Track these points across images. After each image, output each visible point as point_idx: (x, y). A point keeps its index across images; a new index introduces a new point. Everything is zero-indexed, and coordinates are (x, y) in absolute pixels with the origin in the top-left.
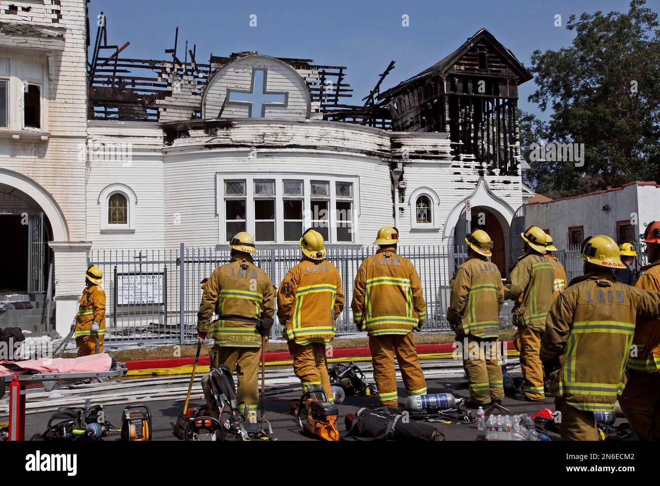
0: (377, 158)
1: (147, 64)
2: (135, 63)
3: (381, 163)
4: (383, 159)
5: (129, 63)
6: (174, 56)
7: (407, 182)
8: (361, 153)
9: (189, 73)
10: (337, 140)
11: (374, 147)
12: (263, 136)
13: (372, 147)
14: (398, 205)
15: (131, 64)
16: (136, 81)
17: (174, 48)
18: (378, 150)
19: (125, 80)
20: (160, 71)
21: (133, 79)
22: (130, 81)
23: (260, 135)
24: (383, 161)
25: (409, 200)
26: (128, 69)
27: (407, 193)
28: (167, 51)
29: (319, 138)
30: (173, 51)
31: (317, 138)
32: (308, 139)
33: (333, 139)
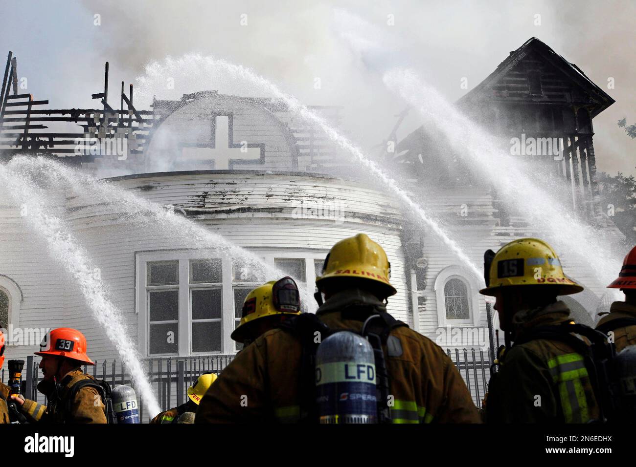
0: (378, 223)
1: (69, 116)
2: (53, 115)
3: (387, 232)
4: (389, 226)
5: (45, 116)
6: (104, 102)
7: (430, 259)
8: (354, 217)
9: (126, 124)
10: (315, 199)
11: (375, 209)
12: (204, 197)
13: (372, 209)
14: (416, 294)
15: (48, 116)
16: (55, 139)
17: (103, 92)
18: (381, 213)
19: (41, 139)
20: (86, 123)
21: (51, 136)
22: (47, 139)
23: (199, 196)
24: (390, 229)
25: (433, 286)
26: (44, 123)
27: (430, 274)
28: (95, 96)
29: (287, 198)
30: (103, 96)
31: (284, 198)
32: (271, 200)
33: (309, 199)
